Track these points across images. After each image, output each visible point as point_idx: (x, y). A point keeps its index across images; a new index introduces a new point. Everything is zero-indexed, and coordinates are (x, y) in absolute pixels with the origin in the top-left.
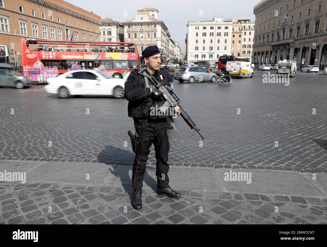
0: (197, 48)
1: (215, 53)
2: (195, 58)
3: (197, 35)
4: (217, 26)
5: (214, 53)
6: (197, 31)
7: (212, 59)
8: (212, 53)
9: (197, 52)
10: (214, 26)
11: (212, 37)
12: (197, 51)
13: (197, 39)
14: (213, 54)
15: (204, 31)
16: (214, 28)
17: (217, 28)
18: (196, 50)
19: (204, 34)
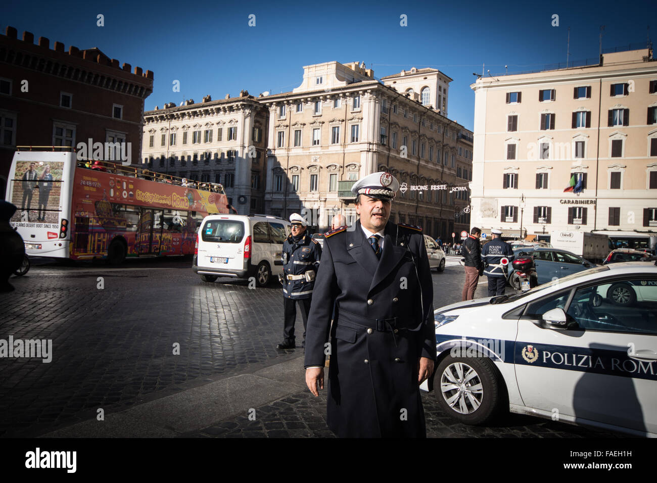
0: (510, 181)
1: (598, 201)
2: (503, 220)
3: (513, 123)
4: (607, 83)
5: (592, 202)
6: (514, 108)
7: (582, 226)
8: (582, 202)
9: (510, 197)
10: (594, 84)
11: (581, 129)
12: (510, 190)
13: (511, 142)
14: (590, 208)
15: (548, 106)
16: (595, 93)
17: (607, 90)
18: (506, 185)
19: (548, 122)
